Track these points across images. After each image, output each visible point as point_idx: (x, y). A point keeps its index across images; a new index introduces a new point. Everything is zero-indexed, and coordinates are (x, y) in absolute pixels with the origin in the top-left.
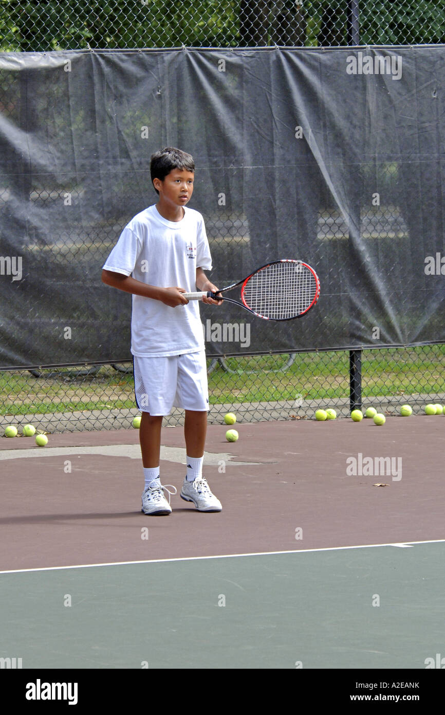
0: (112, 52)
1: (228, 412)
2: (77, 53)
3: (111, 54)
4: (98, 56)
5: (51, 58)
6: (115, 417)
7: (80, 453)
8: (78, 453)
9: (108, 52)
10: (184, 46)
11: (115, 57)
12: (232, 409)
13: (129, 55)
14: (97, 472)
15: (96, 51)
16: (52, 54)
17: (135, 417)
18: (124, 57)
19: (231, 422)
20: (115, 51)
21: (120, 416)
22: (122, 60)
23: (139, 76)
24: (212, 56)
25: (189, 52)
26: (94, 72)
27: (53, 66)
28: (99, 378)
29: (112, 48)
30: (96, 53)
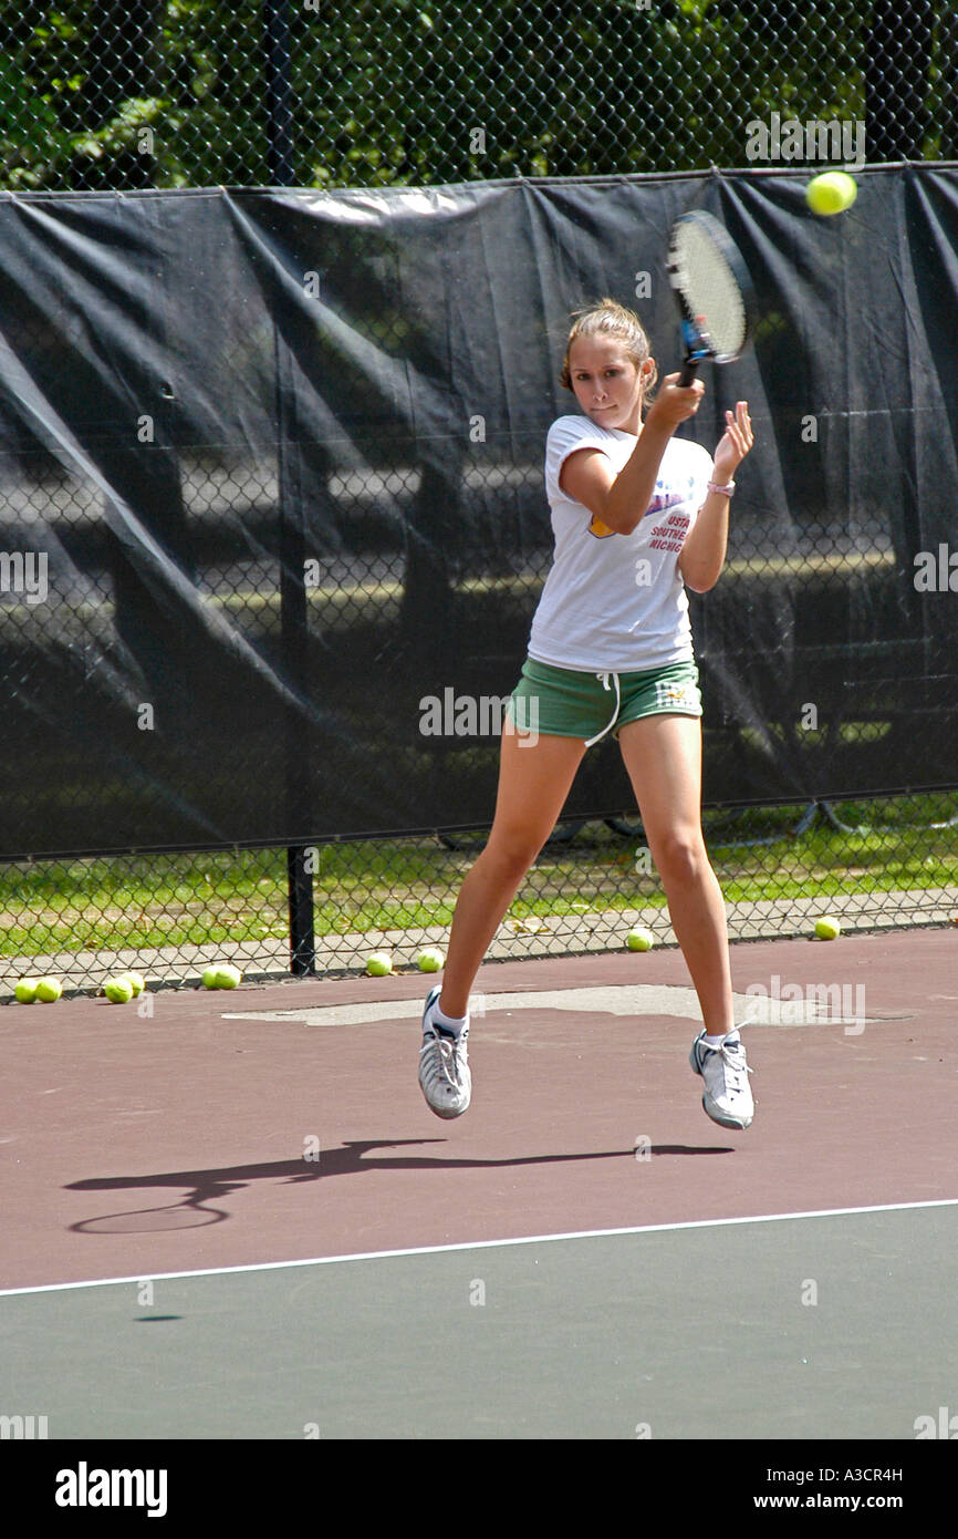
0: (566, 183)
1: (824, 914)
2: (494, 186)
3: (566, 188)
4: (538, 193)
5: (440, 198)
6: (592, 930)
7: (512, 1007)
8: (506, 1007)
9: (558, 183)
10: (715, 168)
11: (574, 192)
12: (832, 909)
13: (603, 189)
14: (540, 1045)
15: (533, 183)
16: (442, 190)
17: (632, 928)
18: (593, 193)
19: (828, 934)
20: (573, 182)
21: (602, 927)
22: (589, 200)
23: (627, 230)
24: (773, 185)
25: (727, 180)
26: (534, 225)
27: (447, 214)
28: (580, 848)
29: (566, 174)
30: (532, 187)
